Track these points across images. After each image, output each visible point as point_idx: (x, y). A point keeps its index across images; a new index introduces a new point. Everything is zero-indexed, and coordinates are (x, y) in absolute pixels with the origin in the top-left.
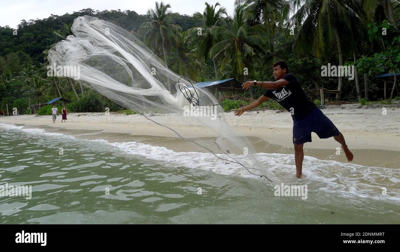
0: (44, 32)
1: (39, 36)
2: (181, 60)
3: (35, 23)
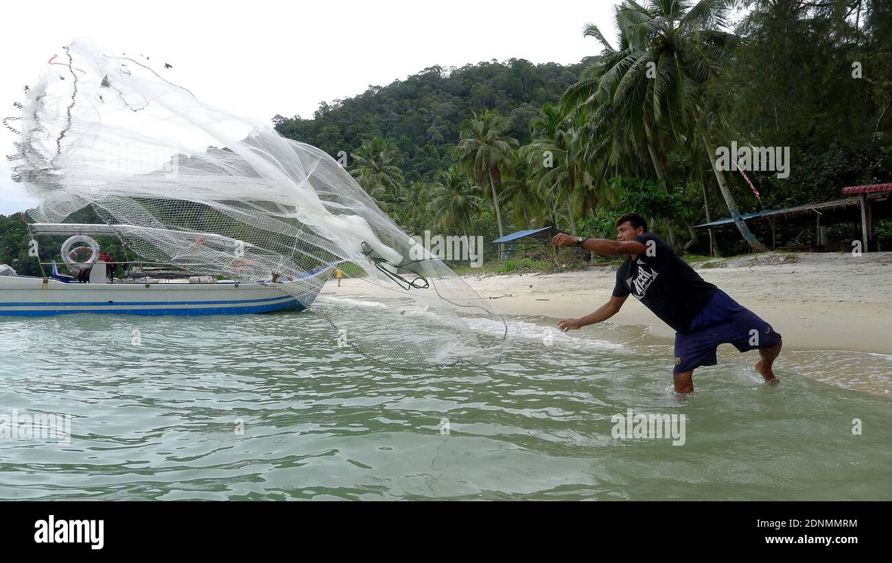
0: (358, 121)
1: (349, 130)
2: (520, 190)
3: (341, 106)
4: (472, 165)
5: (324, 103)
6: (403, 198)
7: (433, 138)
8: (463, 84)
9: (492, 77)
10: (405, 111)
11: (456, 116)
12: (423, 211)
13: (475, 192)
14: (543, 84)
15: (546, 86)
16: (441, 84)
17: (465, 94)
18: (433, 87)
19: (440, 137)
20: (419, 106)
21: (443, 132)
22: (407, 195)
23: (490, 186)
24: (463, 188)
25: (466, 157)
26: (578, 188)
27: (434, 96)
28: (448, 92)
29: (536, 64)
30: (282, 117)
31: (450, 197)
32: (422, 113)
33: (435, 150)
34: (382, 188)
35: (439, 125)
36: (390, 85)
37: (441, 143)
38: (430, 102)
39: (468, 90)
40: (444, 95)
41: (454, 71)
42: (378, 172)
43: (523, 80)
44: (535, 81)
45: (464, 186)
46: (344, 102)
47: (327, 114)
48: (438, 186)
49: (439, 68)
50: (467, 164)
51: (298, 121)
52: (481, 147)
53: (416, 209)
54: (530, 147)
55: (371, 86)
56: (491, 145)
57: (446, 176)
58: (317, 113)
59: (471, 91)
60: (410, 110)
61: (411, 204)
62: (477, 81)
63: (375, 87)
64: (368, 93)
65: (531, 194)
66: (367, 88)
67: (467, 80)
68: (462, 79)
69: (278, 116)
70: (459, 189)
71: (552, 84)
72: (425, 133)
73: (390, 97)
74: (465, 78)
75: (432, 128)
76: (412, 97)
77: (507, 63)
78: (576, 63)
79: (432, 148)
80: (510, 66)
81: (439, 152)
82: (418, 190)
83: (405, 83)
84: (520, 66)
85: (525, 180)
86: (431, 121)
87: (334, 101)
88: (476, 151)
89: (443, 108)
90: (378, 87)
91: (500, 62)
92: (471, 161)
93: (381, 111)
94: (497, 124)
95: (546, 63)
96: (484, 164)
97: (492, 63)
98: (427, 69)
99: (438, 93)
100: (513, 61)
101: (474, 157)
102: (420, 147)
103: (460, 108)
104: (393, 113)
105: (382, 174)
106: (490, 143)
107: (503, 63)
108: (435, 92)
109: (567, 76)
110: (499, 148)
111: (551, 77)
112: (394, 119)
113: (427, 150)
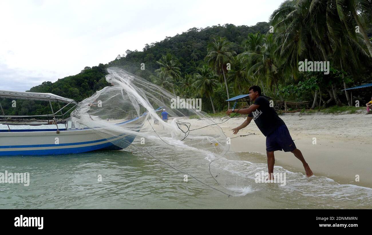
2: (237, 76)
3: (154, 45)
4: (214, 64)
5: (147, 44)
6: (181, 82)
7: (193, 58)
8: (206, 35)
9: (218, 32)
10: (181, 47)
11: (203, 49)
12: (190, 88)
13: (215, 77)
14: (240, 35)
15: (241, 35)
16: (197, 35)
17: (207, 39)
18: (193, 37)
19: (196, 57)
20: (187, 45)
21: (198, 55)
22: (183, 81)
23: (223, 74)
24: (209, 75)
25: (211, 60)
26: (269, 73)
27: (193, 40)
28: (199, 38)
29: (237, 26)
30: (130, 51)
31: (203, 80)
32: (188, 47)
33: (194, 63)
34: (171, 77)
35: (196, 52)
36: (175, 36)
37: (197, 60)
38: (192, 43)
39: (208, 37)
40: (198, 40)
41: (202, 30)
42: (169, 69)
43: (231, 33)
44: (236, 33)
45: (210, 74)
46: (156, 44)
47: (148, 49)
48: (198, 75)
49: (195, 28)
50: (211, 63)
51: (137, 52)
52: (218, 55)
53: (187, 87)
54: (242, 54)
55: (167, 37)
56: (223, 54)
57: (201, 70)
58: (144, 49)
59: (209, 38)
60: (184, 47)
61: (185, 84)
62: (212, 34)
63: (169, 37)
64: (166, 40)
65: (242, 78)
66: (165, 38)
67: (207, 33)
68: (205, 33)
69: (128, 50)
70: (208, 76)
71: (243, 34)
72: (190, 56)
73: (175, 41)
74: (207, 32)
75: (193, 54)
76: (184, 41)
77: (225, 26)
78: (254, 25)
79: (193, 62)
80: (226, 27)
81: (196, 64)
82: (187, 78)
83: (181, 35)
84: (230, 27)
85: (239, 71)
86: (192, 51)
87: (151, 43)
88: (216, 57)
89: (198, 45)
90: (170, 37)
91: (221, 26)
92: (213, 62)
93: (171, 47)
94: (226, 44)
95: (241, 25)
96: (220, 63)
97: (218, 26)
98: (190, 29)
99: (195, 39)
100: (227, 25)
101: (215, 60)
102: (188, 62)
103: (205, 45)
104: (176, 48)
105: (171, 71)
106: (222, 53)
107: (223, 26)
108: (194, 39)
109: (251, 31)
110: (227, 56)
111: (244, 31)
112: (177, 51)
113: (191, 63)
